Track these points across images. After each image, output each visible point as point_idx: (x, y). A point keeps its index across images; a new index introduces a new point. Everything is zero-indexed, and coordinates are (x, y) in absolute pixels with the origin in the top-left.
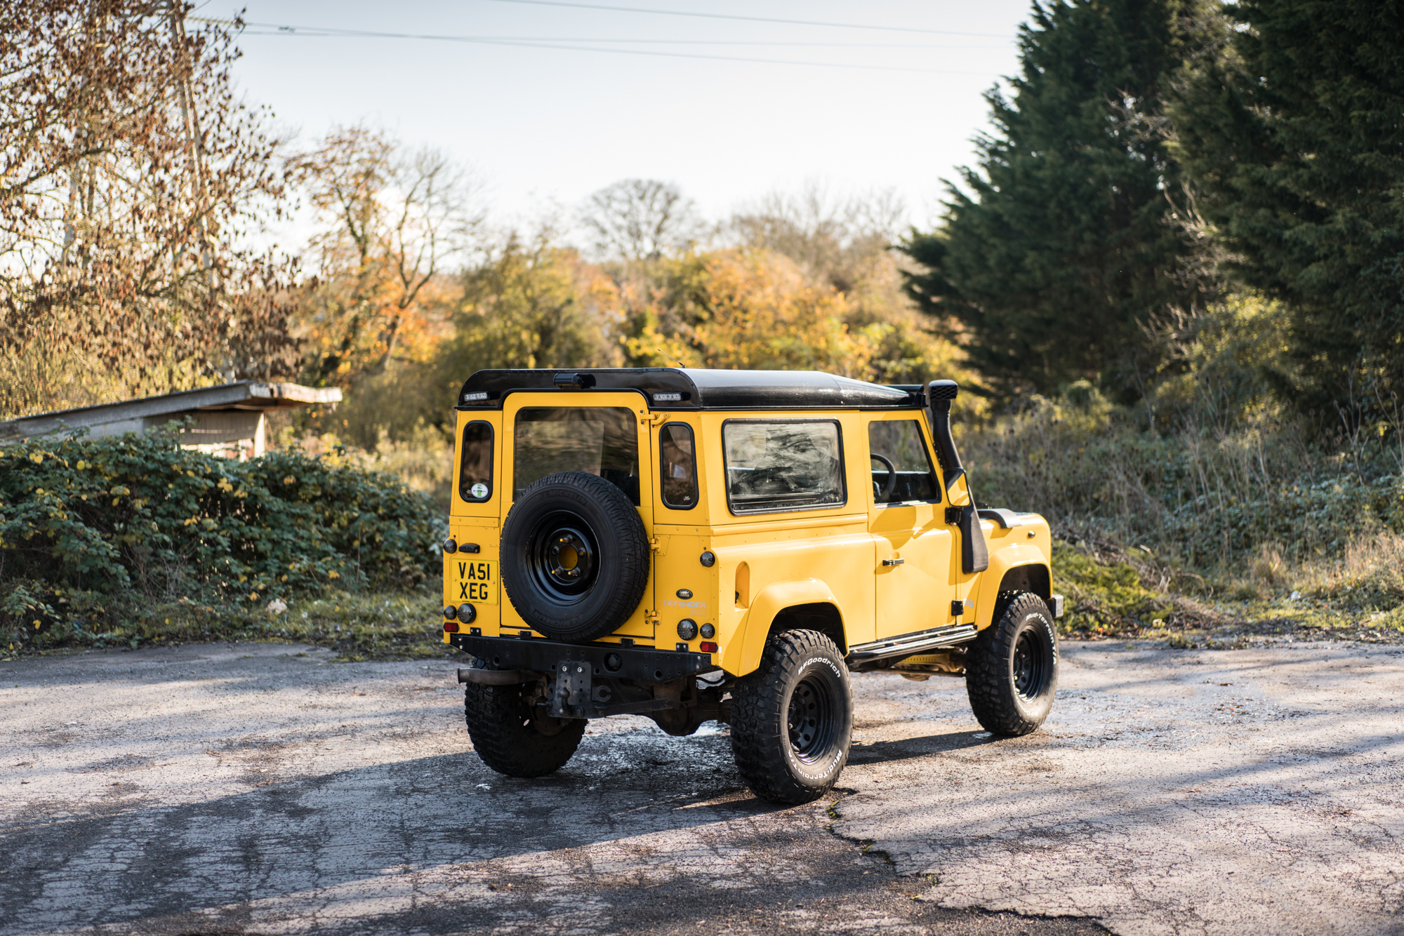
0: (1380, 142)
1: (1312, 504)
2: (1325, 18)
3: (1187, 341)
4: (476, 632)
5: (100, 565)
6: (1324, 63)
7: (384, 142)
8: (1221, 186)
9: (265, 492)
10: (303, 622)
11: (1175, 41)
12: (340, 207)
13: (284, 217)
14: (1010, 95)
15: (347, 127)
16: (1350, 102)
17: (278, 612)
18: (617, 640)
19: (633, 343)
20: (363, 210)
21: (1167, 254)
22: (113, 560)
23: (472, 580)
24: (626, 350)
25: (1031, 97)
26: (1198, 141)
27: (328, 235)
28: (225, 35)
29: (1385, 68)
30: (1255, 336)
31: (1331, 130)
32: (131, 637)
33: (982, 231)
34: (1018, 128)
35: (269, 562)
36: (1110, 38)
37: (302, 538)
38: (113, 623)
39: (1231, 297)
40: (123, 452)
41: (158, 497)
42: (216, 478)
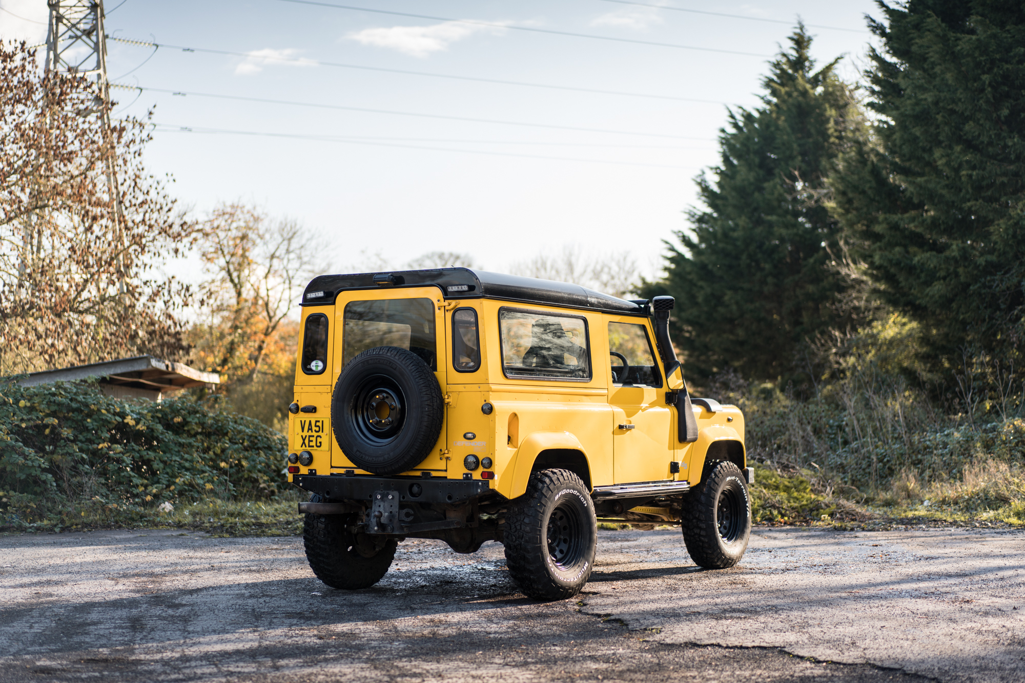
0: (983, 194)
1: (938, 444)
2: (941, 104)
3: (844, 355)
4: (312, 473)
5: (34, 473)
6: (941, 138)
7: (256, 215)
8: (868, 234)
9: (160, 427)
10: (185, 517)
11: (832, 140)
12: (222, 262)
13: (180, 255)
14: (713, 181)
15: (229, 203)
16: (960, 165)
17: (167, 511)
18: (418, 474)
20: (240, 264)
21: (828, 293)
22: (44, 470)
23: (310, 433)
25: (728, 180)
26: (850, 201)
27: (213, 281)
28: (141, 125)
29: (985, 139)
30: (894, 352)
31: (947, 186)
32: (55, 526)
33: (693, 276)
34: (719, 202)
35: (161, 476)
36: (785, 137)
37: (186, 460)
38: (41, 517)
39: (875, 324)
40: (54, 395)
41: (81, 428)
42: (123, 415)
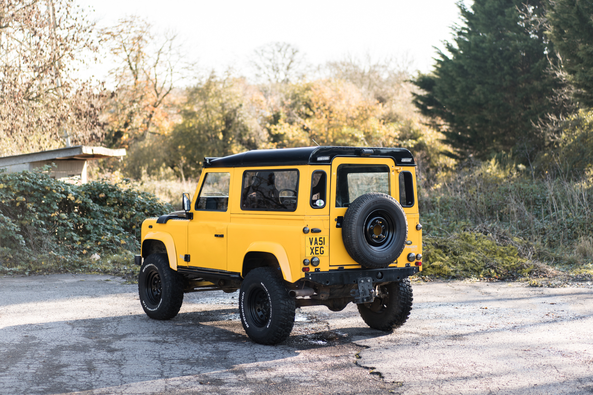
3: (557, 132)
7: (148, 23)
9: (91, 201)
12: (124, 55)
14: (469, 5)
19: (273, 127)
20: (137, 57)
21: (548, 88)
22: (17, 233)
24: (269, 131)
25: (479, 6)
27: (118, 69)
33: (453, 74)
34: (473, 22)
35: (92, 235)
37: (108, 224)
39: (580, 110)
40: (22, 180)
41: (38, 202)
42: (66, 193)
